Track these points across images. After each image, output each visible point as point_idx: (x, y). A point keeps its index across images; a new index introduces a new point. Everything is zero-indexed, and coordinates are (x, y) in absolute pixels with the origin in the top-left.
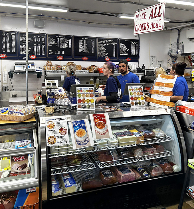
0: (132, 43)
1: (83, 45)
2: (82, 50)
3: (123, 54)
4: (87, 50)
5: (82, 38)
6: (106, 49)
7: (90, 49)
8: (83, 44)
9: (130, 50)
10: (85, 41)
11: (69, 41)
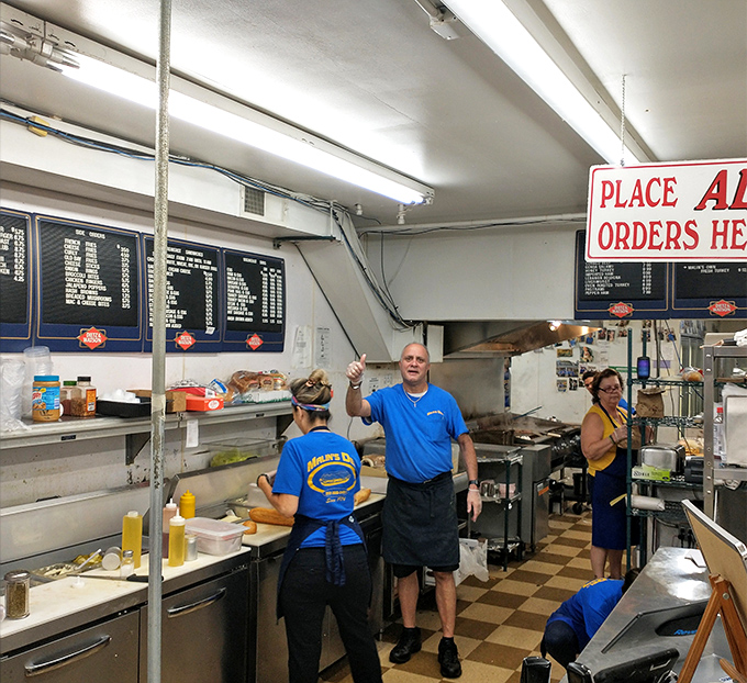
0: (266, 269)
1: (82, 269)
2: (79, 293)
3: (237, 319)
4: (101, 293)
5: (78, 232)
6: (177, 293)
7: (113, 290)
8: (83, 262)
9: (259, 302)
10: (91, 248)
11: (12, 241)
